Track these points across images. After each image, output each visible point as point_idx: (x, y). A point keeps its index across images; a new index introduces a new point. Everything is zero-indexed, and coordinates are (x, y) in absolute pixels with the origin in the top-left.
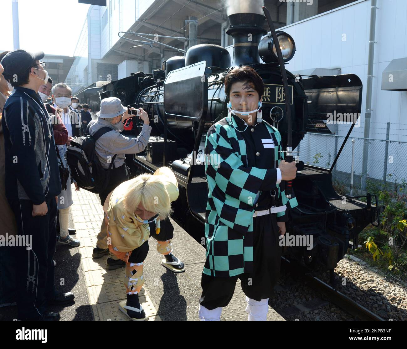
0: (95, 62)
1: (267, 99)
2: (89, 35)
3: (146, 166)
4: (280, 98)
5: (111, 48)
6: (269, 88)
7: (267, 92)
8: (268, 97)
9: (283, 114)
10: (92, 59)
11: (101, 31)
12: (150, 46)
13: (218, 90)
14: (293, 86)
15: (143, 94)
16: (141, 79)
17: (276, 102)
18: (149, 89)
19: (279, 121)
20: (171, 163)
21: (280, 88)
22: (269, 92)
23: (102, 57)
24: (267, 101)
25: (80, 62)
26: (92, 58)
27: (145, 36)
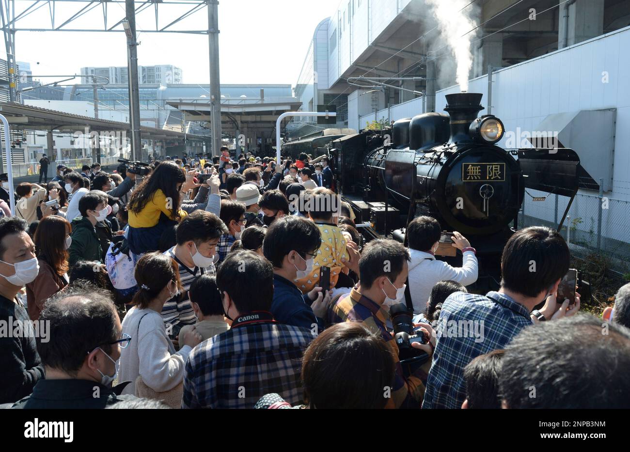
0: (322, 93)
1: (477, 177)
2: (315, 61)
3: (370, 231)
4: (491, 175)
5: (340, 76)
6: (479, 167)
7: (478, 171)
8: (479, 175)
9: (493, 191)
10: (318, 90)
11: (329, 54)
12: (382, 91)
13: (433, 168)
14: (505, 164)
15: (372, 155)
16: (369, 138)
17: (487, 180)
18: (376, 151)
19: (488, 198)
20: (392, 231)
21: (491, 166)
22: (480, 170)
23: (329, 87)
24: (478, 179)
25: (305, 91)
26: (319, 88)
27: (376, 80)
